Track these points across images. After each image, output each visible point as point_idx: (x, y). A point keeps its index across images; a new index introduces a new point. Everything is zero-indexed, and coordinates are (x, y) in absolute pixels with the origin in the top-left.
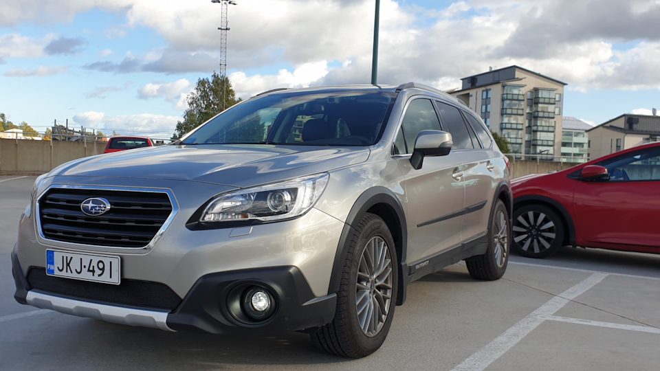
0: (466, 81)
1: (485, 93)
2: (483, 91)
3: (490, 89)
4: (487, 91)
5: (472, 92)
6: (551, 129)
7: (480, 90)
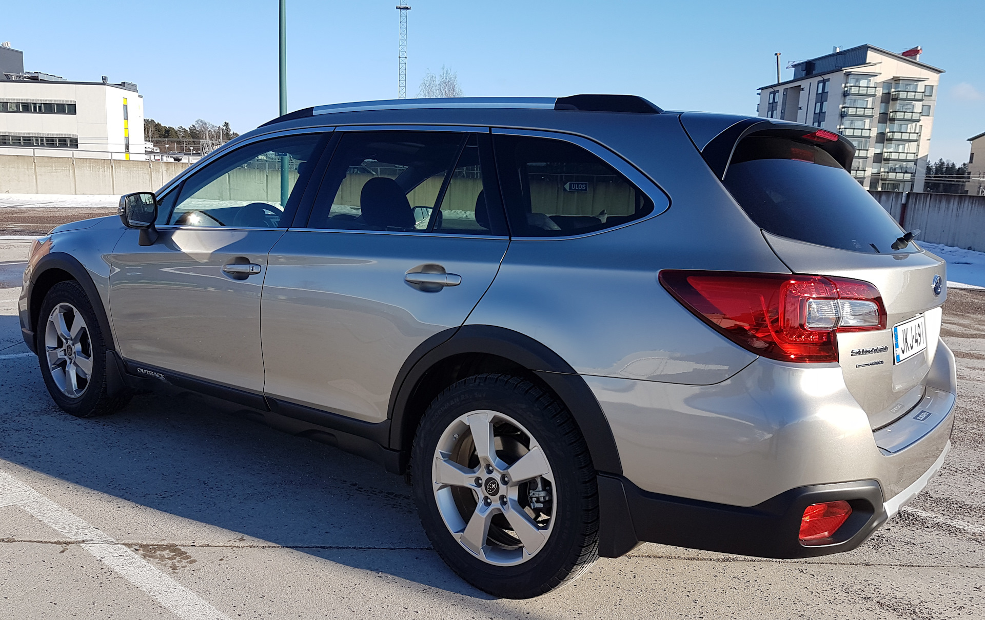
0: (800, 68)
1: (821, 85)
2: (819, 82)
3: (828, 80)
4: (824, 82)
5: (804, 84)
6: (914, 137)
7: (814, 81)
